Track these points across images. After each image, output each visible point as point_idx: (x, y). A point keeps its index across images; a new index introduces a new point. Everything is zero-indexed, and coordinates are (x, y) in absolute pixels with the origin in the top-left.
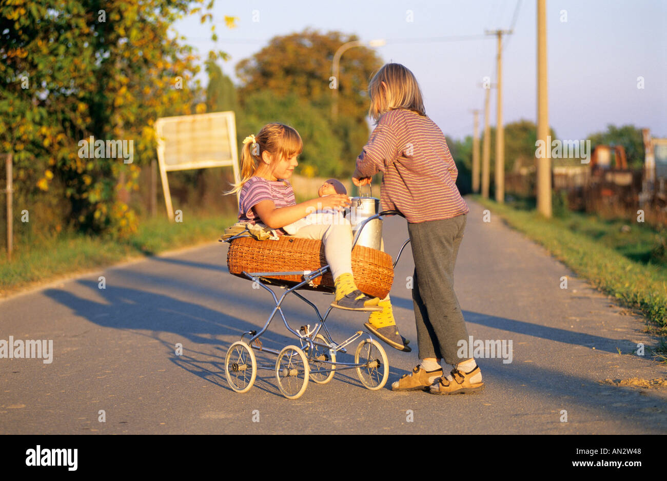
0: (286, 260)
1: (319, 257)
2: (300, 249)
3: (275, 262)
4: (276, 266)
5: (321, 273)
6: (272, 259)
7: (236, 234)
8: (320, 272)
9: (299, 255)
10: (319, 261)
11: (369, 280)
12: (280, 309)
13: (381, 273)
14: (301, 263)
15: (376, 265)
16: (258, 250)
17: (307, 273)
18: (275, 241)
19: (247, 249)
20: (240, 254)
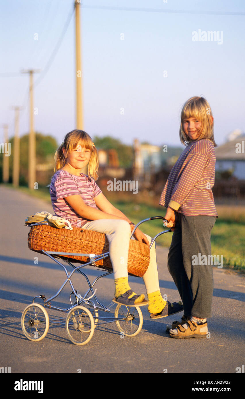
0: (77, 245)
1: (103, 246)
2: (88, 238)
3: (68, 246)
4: (68, 249)
5: (104, 257)
6: (66, 243)
7: (40, 222)
8: (102, 256)
9: (87, 242)
10: (102, 248)
11: (137, 265)
12: (70, 280)
13: (144, 260)
14: (88, 248)
15: (142, 254)
16: (55, 235)
17: (92, 256)
18: (70, 230)
19: (46, 233)
20: (41, 237)
